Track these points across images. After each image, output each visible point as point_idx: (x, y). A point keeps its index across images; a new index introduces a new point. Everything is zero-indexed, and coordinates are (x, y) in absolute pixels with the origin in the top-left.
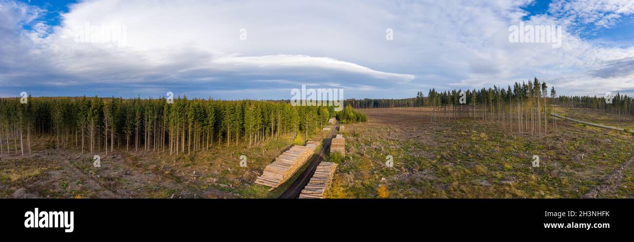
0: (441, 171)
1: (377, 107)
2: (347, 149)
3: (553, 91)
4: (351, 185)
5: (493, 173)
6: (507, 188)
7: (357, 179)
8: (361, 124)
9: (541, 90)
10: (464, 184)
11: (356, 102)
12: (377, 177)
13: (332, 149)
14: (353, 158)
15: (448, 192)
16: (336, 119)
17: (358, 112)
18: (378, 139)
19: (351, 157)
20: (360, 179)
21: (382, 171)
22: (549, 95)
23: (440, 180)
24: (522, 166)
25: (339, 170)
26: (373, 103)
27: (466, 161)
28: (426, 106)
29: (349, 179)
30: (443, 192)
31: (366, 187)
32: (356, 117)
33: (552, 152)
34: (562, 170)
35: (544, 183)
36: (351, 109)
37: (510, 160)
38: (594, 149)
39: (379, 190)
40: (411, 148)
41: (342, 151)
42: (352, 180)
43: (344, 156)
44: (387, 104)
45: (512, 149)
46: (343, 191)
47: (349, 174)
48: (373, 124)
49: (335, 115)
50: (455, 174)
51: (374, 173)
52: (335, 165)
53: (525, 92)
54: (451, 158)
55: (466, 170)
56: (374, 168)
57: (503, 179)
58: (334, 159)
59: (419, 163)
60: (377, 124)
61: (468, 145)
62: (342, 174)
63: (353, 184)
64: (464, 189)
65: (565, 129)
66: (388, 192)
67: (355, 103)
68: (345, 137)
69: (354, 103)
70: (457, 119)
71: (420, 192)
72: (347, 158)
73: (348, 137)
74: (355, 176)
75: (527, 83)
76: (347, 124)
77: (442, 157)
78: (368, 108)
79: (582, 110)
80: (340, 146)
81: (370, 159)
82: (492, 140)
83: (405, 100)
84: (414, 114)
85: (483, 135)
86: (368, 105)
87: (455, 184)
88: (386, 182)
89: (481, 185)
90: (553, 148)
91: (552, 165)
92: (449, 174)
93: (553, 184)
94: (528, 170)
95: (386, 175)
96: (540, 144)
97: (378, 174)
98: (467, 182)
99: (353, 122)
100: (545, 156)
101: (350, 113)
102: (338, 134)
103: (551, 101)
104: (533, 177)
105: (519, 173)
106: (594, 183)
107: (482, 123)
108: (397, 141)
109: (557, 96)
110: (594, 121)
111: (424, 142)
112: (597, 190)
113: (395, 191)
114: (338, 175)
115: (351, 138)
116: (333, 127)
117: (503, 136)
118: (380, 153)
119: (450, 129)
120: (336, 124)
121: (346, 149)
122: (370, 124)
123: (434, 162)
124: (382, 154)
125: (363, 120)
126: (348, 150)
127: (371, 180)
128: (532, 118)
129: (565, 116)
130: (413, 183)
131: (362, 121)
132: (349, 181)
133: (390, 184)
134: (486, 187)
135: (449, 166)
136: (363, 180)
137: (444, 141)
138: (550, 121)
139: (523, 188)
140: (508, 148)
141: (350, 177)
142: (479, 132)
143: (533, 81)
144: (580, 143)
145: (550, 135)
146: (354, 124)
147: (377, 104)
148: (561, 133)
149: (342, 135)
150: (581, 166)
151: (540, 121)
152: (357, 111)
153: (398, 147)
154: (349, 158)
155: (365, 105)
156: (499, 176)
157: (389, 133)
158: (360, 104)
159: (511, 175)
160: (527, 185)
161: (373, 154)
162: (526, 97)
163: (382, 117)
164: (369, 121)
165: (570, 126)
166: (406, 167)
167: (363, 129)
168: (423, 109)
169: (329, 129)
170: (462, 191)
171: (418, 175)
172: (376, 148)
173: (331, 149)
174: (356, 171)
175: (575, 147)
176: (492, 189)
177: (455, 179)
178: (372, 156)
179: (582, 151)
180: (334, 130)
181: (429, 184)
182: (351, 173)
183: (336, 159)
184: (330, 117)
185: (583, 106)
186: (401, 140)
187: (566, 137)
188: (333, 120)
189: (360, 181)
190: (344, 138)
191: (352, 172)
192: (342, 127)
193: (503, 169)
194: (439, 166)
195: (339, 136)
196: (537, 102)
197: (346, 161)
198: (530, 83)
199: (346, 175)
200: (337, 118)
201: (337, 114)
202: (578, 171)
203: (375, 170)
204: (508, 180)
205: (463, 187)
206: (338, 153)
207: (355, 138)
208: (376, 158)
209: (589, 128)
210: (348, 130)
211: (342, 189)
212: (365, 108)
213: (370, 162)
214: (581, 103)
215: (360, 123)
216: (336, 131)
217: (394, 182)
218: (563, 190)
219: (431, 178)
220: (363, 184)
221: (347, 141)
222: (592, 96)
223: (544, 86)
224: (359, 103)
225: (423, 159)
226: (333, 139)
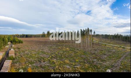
0: (51, 62)
1: (27, 37)
2: (15, 54)
3: (94, 33)
4: (18, 68)
5: (71, 63)
6: (77, 69)
9: (90, 32)
10: (61, 67)
11: (19, 35)
12: (27, 64)
13: (10, 55)
15: (54, 70)
18: (28, 50)
19: (17, 57)
21: (29, 62)
22: (93, 34)
23: (51, 65)
24: (82, 60)
25: (13, 63)
26: (25, 36)
27: (61, 58)
28: (46, 37)
30: (53, 70)
32: (19, 42)
33: (94, 55)
34: (98, 62)
35: (91, 67)
37: (78, 58)
38: (109, 54)
39: (28, 70)
40: (40, 53)
42: (18, 66)
43: (15, 57)
44: (31, 36)
45: (78, 54)
50: (57, 63)
52: (11, 61)
53: (84, 33)
54: (56, 57)
55: (61, 62)
57: (75, 65)
58: (10, 58)
59: (43, 59)
60: (27, 44)
61: (62, 52)
64: (60, 69)
65: (98, 46)
66: (32, 70)
68: (15, 50)
70: (58, 42)
71: (44, 70)
75: (85, 30)
76: (15, 44)
77: (52, 57)
79: (104, 39)
80: (13, 53)
82: (71, 51)
83: (38, 35)
84: (41, 40)
85: (67, 49)
87: (57, 67)
88: (31, 66)
89: (67, 68)
90: (94, 54)
91: (94, 60)
92: (55, 63)
93: (94, 68)
94: (85, 62)
95: (31, 64)
96: (89, 52)
97: (28, 63)
98: (61, 66)
99: (17, 43)
100: (91, 57)
101: (16, 39)
102: (12, 48)
103: (93, 36)
104: (87, 65)
105: (81, 63)
106: (110, 67)
107: (67, 44)
108: (35, 50)
109: (96, 34)
110: (109, 44)
111: (45, 51)
112: (112, 69)
113: (34, 70)
114: (12, 65)
115: (17, 50)
116: (9, 46)
117: (75, 49)
119: (55, 46)
120: (11, 44)
123: (49, 58)
125: (22, 43)
127: (25, 66)
128: (86, 42)
129: (99, 42)
130: (41, 67)
133: (32, 67)
134: (69, 68)
135: (55, 60)
137: (53, 51)
138: (93, 44)
139: (83, 69)
140: (77, 54)
142: (66, 47)
143: (87, 29)
144: (104, 52)
145: (93, 49)
147: (27, 36)
148: (97, 48)
150: (105, 61)
151: (89, 43)
152: (19, 39)
153: (35, 53)
155: (22, 37)
156: (74, 64)
157: (32, 47)
159: (78, 64)
160: (84, 68)
162: (84, 35)
163: (29, 41)
164: (24, 43)
165: (100, 45)
166: (38, 61)
167: (22, 46)
168: (45, 38)
169: (8, 47)
170: (60, 70)
171: (43, 64)
172: (27, 54)
174: (19, 63)
175: (102, 53)
176: (71, 69)
177: (57, 65)
178: (25, 57)
179: (105, 55)
181: (47, 67)
185: (105, 38)
186: (36, 50)
187: (99, 49)
188: (9, 43)
189: (21, 66)
192: (13, 46)
193: (75, 62)
194: (51, 60)
195: (12, 49)
196: (88, 36)
197: (15, 59)
198: (86, 30)
199: (16, 64)
200: (11, 42)
201: (11, 40)
202: (104, 62)
203: (27, 62)
204: (77, 66)
205: (60, 68)
206: (12, 56)
207: (19, 50)
208: (27, 57)
209: (107, 46)
210: (15, 47)
211: (14, 70)
213: (24, 59)
214: (104, 37)
215: (20, 44)
217: (34, 66)
218: (98, 70)
219: (48, 65)
222: (108, 34)
223: (91, 31)
225: (45, 57)
226: (10, 51)
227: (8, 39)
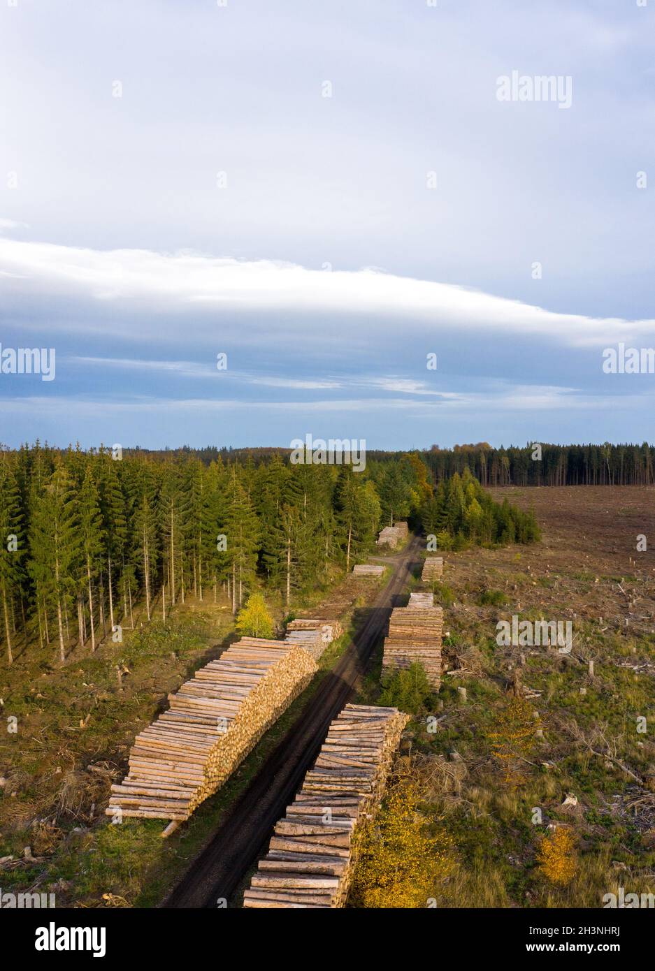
2: (451, 657)
4: (451, 805)
7: (477, 784)
8: (512, 552)
11: (493, 456)
12: (550, 787)
13: (391, 653)
14: (472, 693)
16: (411, 527)
17: (501, 501)
19: (464, 691)
20: (489, 786)
21: (574, 767)
25: (414, 741)
26: (563, 461)
29: (447, 781)
31: (504, 823)
32: (492, 523)
36: (471, 488)
39: (547, 847)
41: (430, 658)
42: (459, 787)
43: (438, 684)
46: (423, 829)
47: (449, 758)
48: (562, 555)
49: (407, 512)
51: (540, 769)
52: (398, 719)
56: (546, 745)
58: (396, 694)
60: (576, 555)
62: (424, 758)
63: (459, 801)
67: (490, 461)
68: (446, 606)
69: (483, 460)
72: (447, 693)
73: (457, 606)
74: (471, 769)
76: (455, 548)
78: (545, 483)
80: (426, 640)
81: (537, 704)
86: (544, 474)
88: (579, 816)
95: (584, 790)
97: (556, 775)
99: (479, 543)
101: (468, 503)
102: (419, 589)
114: (407, 760)
115: (469, 610)
116: (394, 560)
118: (579, 684)
120: (410, 547)
121: (445, 653)
122: (550, 553)
124: (584, 691)
125: (523, 535)
126: (453, 658)
127: (526, 797)
131: (517, 539)
132: (445, 789)
133: (590, 829)
136: (499, 791)
141: (452, 771)
146: (485, 553)
149: (432, 597)
154: (455, 692)
158: (512, 466)
161: (552, 685)
164: (545, 540)
167: (522, 575)
169: (378, 570)
172: (564, 662)
173: (386, 652)
174: (478, 751)
178: (544, 696)
180: (401, 574)
182: (456, 755)
183: (402, 696)
184: (384, 521)
188: (394, 534)
189: (487, 795)
190: (440, 609)
191: (462, 753)
195: (420, 602)
197: (441, 704)
199: (440, 763)
200: (417, 525)
201: (413, 510)
206: (415, 670)
207: (487, 610)
208: (559, 705)
210: (457, 576)
211: (419, 819)
212: (532, 483)
213: (532, 719)
215: (509, 548)
216: (410, 578)
220: (494, 809)
221: (452, 620)
224: (506, 461)
226: (397, 611)
227: (387, 495)
